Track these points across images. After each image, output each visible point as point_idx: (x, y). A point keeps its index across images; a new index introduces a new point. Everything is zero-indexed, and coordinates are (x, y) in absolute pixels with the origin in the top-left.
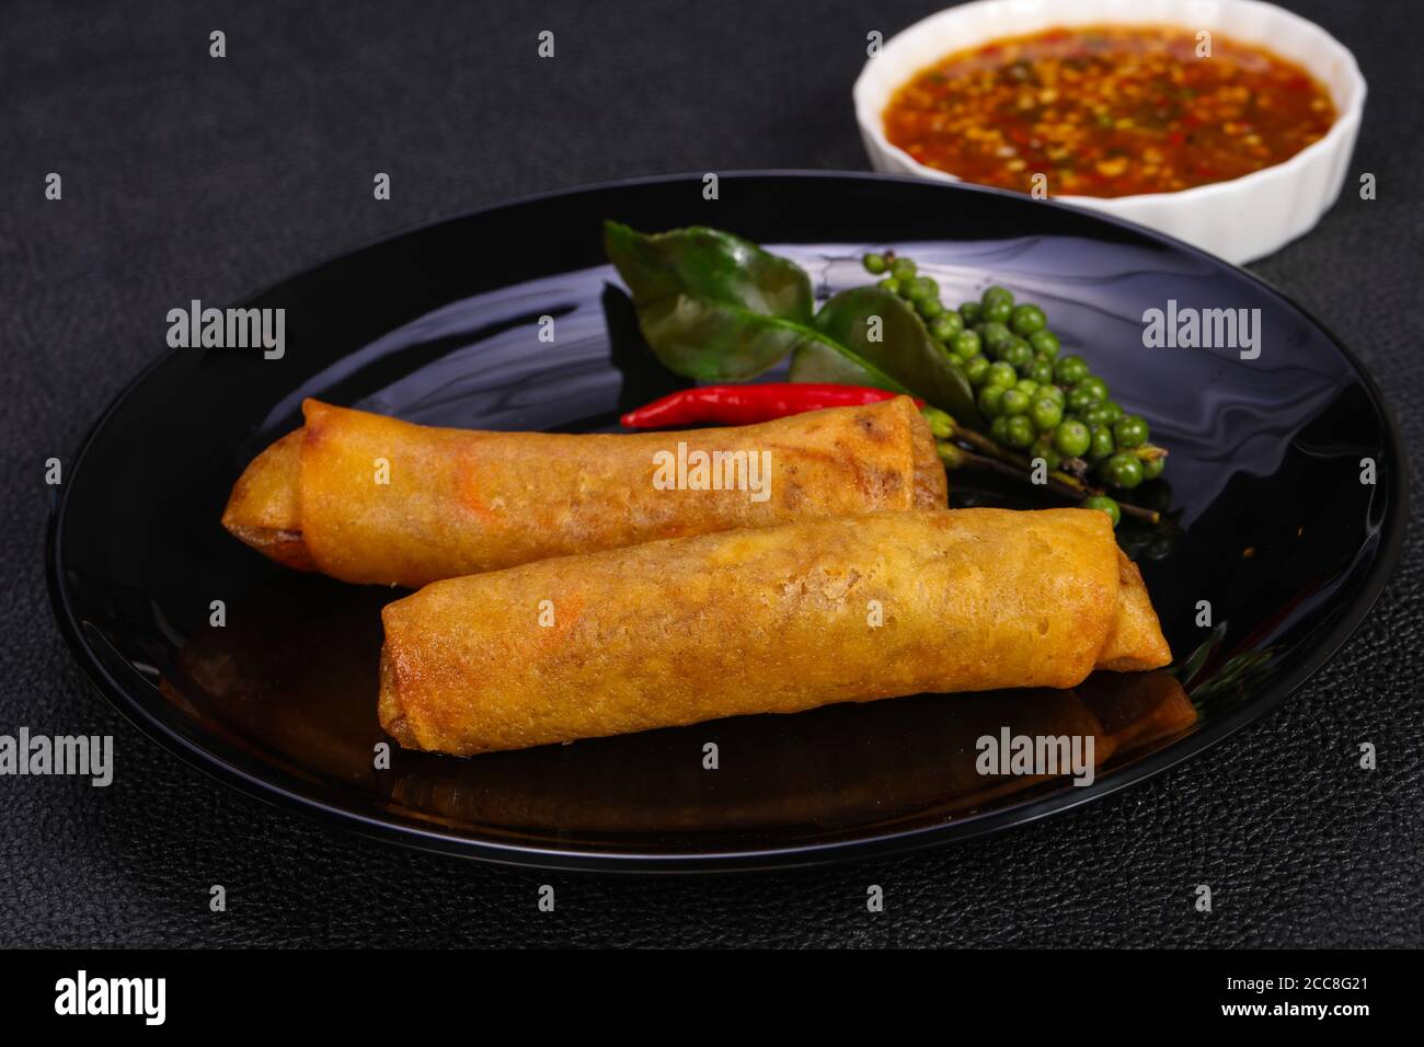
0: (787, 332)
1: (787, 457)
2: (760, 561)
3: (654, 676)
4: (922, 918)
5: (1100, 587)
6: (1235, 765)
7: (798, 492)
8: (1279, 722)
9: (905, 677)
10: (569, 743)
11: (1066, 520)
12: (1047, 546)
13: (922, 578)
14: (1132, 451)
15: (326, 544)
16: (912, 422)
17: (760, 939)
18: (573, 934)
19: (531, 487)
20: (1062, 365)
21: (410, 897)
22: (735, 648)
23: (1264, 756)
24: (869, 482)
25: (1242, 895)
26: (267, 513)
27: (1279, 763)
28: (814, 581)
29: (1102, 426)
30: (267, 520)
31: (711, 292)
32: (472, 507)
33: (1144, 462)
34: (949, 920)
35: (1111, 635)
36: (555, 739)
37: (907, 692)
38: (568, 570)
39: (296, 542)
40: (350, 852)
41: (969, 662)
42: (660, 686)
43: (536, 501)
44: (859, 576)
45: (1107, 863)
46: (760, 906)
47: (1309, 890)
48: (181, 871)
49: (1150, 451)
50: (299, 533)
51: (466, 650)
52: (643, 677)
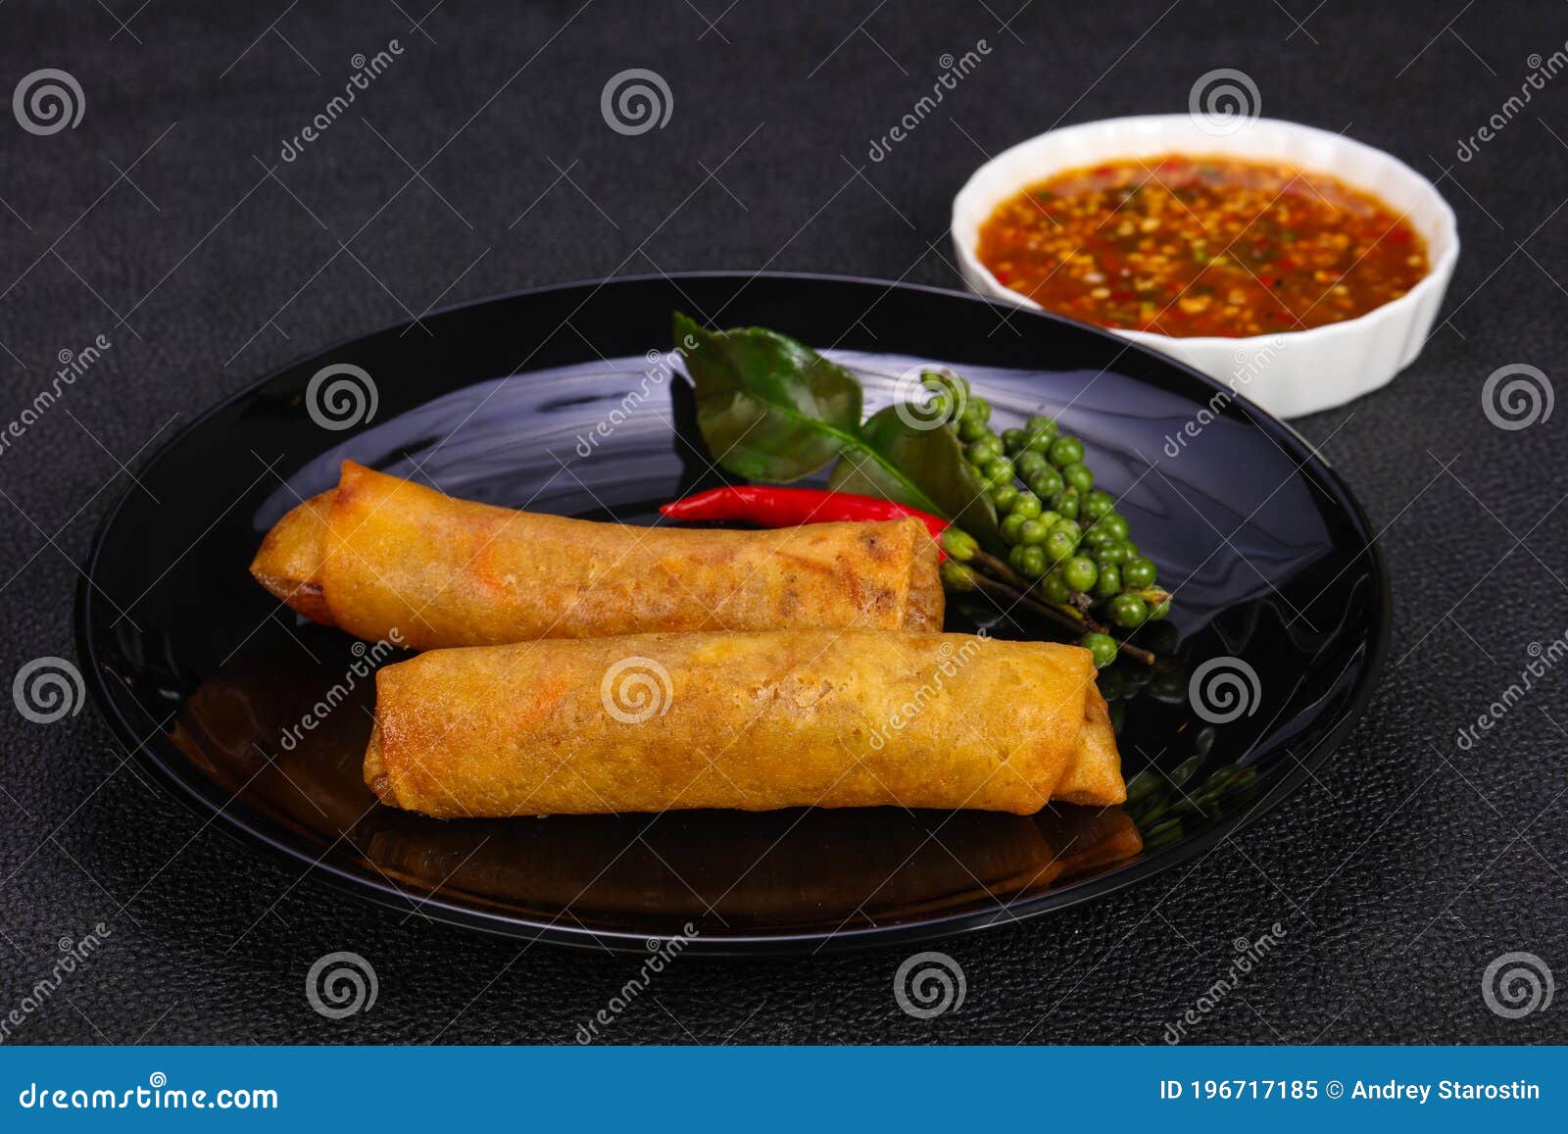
0: (835, 439)
1: (789, 566)
2: (739, 664)
3: (626, 762)
4: (845, 1018)
5: (1063, 721)
6: (1177, 905)
7: (794, 599)
8: (1230, 869)
9: (868, 788)
10: (544, 816)
11: (1042, 653)
12: (1017, 678)
13: (891, 695)
14: (1137, 593)
15: (343, 601)
16: (916, 543)
17: (690, 1021)
18: (515, 996)
19: (542, 568)
20: (1089, 500)
21: (372, 945)
22: (705, 744)
23: (1208, 899)
24: (863, 597)
25: (1152, 1028)
26: (291, 566)
27: (1219, 908)
28: (786, 687)
29: (1111, 565)
30: (291, 573)
31: (768, 393)
32: (486, 582)
33: (1148, 604)
34: (870, 1022)
35: (1069, 769)
36: (530, 812)
37: (869, 803)
38: (557, 653)
39: (316, 596)
40: (325, 897)
41: (929, 781)
42: (631, 772)
43: (546, 582)
44: (831, 688)
45: (1032, 985)
46: (696, 990)
47: (1218, 1030)
48: (162, 897)
49: (1155, 593)
50: (320, 588)
51: (450, 719)
52: (614, 761)
